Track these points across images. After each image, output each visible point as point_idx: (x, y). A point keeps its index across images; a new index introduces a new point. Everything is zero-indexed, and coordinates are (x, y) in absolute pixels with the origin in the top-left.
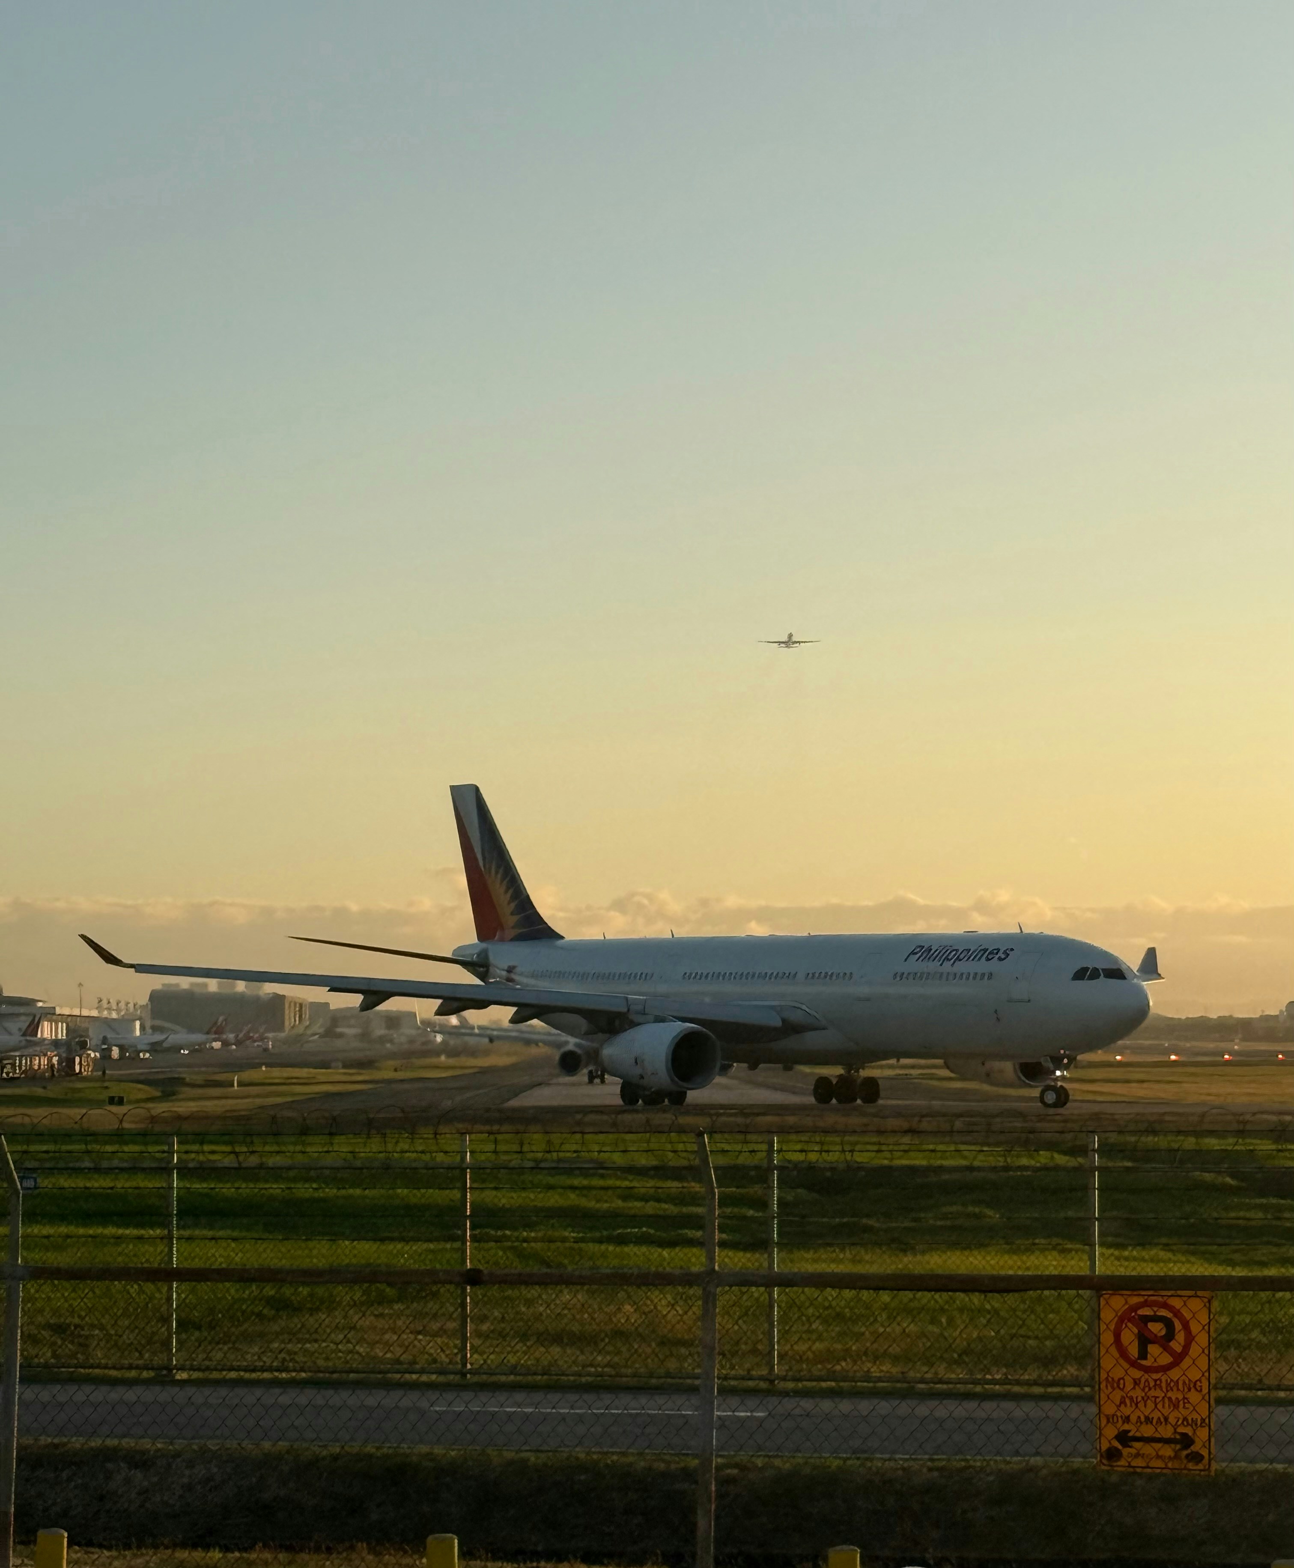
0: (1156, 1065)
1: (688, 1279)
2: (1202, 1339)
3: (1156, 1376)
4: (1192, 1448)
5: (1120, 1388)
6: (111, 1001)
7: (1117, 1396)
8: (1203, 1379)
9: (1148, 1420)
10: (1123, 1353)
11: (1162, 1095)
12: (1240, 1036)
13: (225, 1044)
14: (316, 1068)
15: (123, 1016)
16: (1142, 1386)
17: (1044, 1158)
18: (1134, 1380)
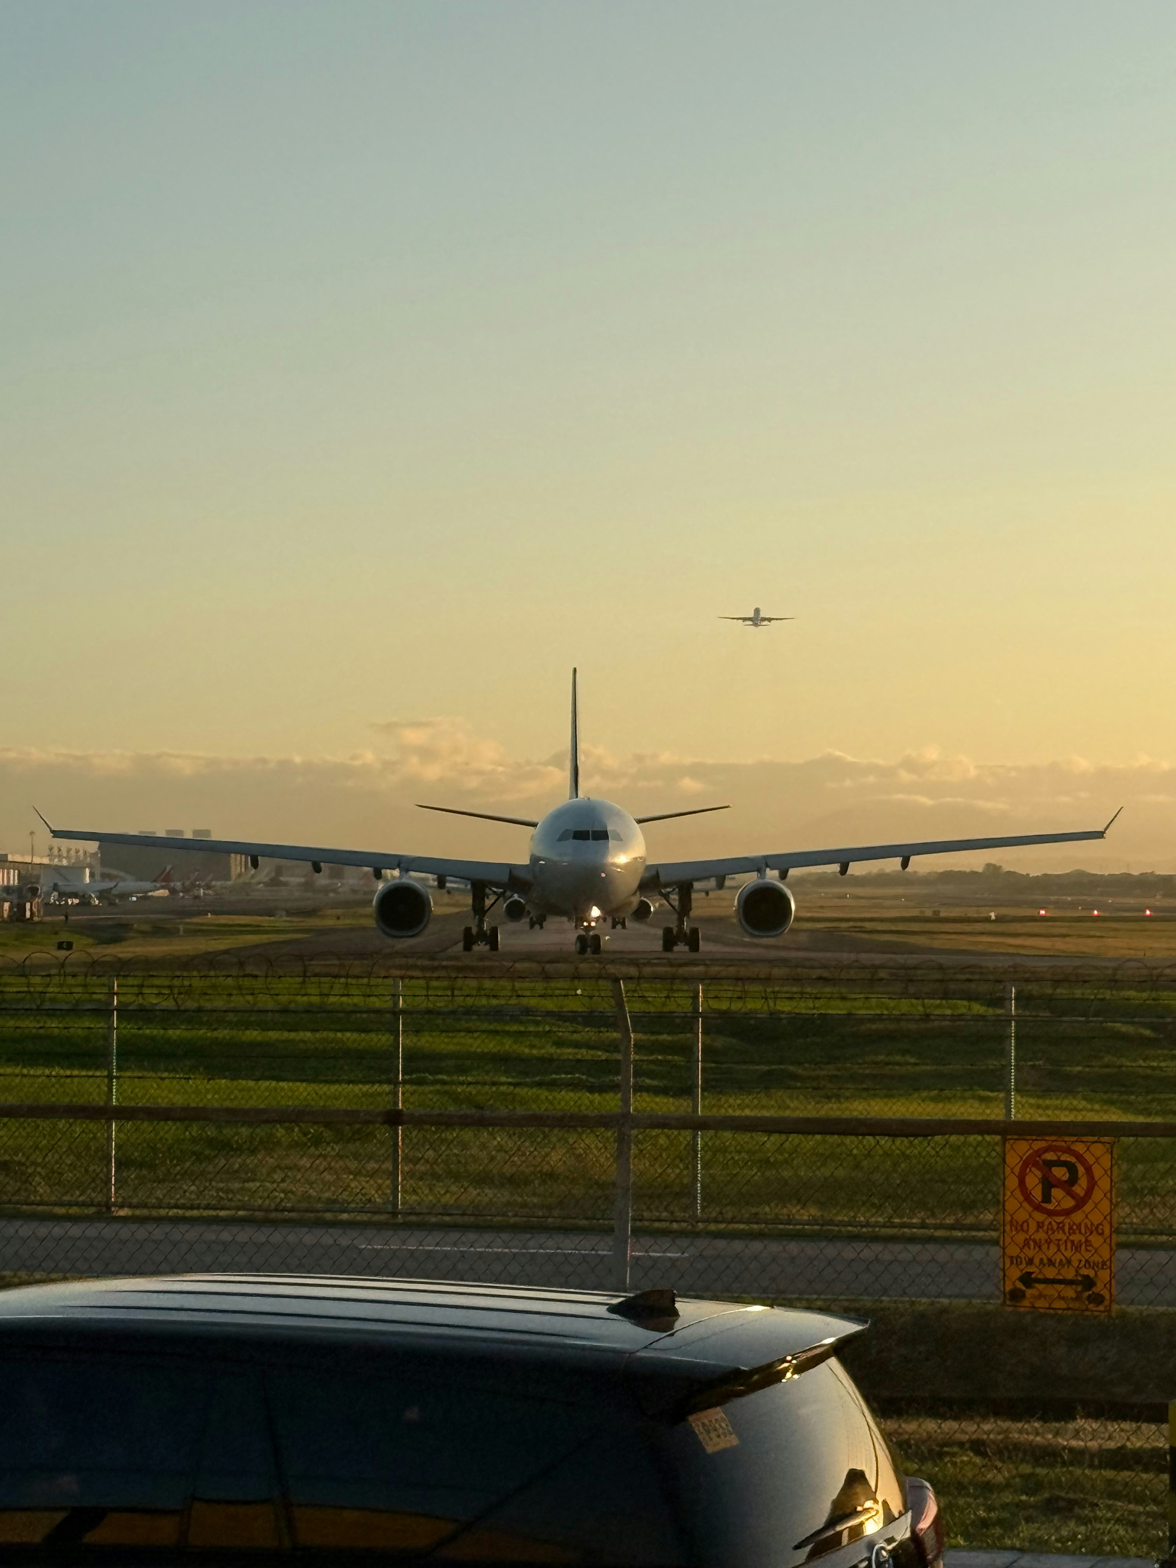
0: (1079, 919)
1: (604, 1121)
2: (1104, 1184)
3: (1059, 1219)
4: (1094, 1289)
5: (1023, 1231)
6: (62, 849)
7: (1021, 1238)
8: (1105, 1223)
9: (1051, 1263)
10: (1027, 1196)
11: (1086, 950)
12: (1161, 892)
13: (173, 891)
14: (260, 915)
15: (74, 863)
16: (1045, 1227)
17: (962, 1007)
18: (1038, 1222)
